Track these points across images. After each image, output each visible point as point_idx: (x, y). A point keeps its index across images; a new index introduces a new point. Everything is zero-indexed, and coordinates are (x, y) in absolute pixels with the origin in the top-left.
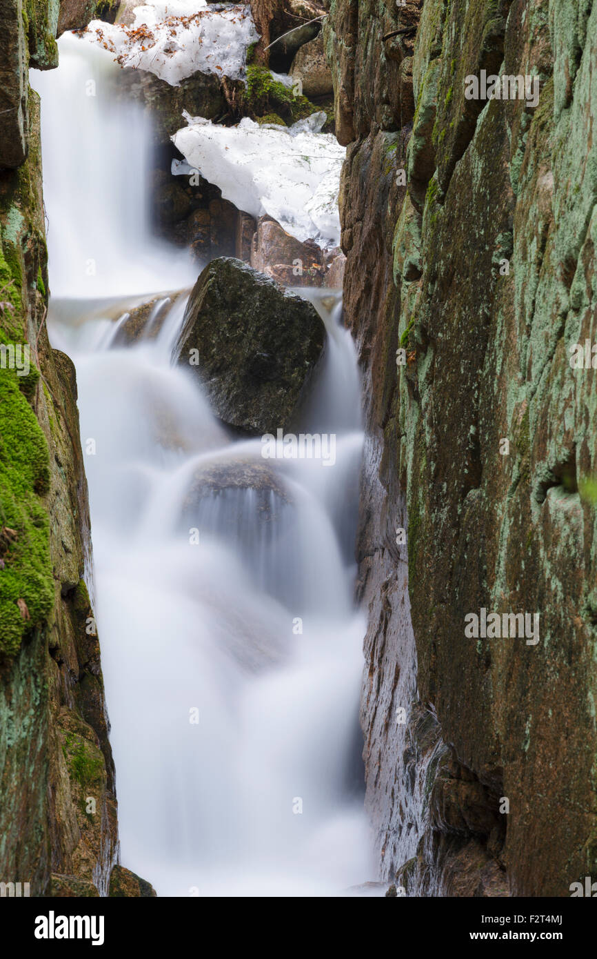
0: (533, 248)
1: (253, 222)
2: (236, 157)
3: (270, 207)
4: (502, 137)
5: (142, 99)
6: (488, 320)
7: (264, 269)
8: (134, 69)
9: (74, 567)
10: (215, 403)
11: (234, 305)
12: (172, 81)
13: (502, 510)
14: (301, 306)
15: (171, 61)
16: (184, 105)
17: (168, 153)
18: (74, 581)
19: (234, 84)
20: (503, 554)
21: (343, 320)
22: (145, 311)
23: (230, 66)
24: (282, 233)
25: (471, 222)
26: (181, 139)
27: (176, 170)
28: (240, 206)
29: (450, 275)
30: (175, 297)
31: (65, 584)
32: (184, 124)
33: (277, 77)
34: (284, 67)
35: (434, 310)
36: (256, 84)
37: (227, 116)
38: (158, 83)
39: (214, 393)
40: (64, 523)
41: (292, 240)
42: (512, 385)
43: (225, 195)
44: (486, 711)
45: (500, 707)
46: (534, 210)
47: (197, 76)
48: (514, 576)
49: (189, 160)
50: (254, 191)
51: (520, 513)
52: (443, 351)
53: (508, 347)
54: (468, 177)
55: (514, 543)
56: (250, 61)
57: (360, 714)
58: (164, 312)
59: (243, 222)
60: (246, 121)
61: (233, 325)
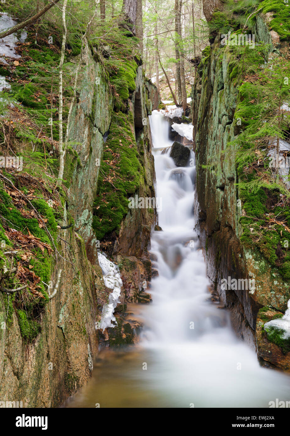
0: (210, 136)
1: (183, 137)
2: (180, 128)
3: (185, 135)
4: (207, 121)
5: (167, 121)
6: (205, 147)
7: (184, 144)
8: (166, 116)
9: (151, 184)
10: (175, 162)
11: (177, 148)
12: (172, 118)
13: (206, 174)
14: (187, 148)
15: (171, 115)
16: (173, 121)
17: (171, 128)
18: (151, 186)
19: (180, 118)
20: (206, 180)
21: (193, 150)
22: (165, 149)
23: (180, 116)
24: (187, 139)
25: (204, 133)
26: (173, 126)
27: (172, 130)
28: (181, 135)
29: (201, 141)
30: (170, 147)
31: (150, 186)
32: (173, 124)
33: (186, 117)
34: (187, 116)
35: (199, 146)
36: (183, 118)
37: (179, 122)
38: (170, 118)
39: (175, 161)
40: (150, 178)
41: (188, 140)
42: (208, 156)
43: (179, 134)
44: (204, 202)
45: (206, 201)
46: (211, 131)
47: (175, 117)
48: (208, 183)
49: (174, 129)
50: (183, 133)
51: (209, 174)
52: (201, 152)
53: (208, 151)
54: (203, 127)
55: (208, 178)
56: (182, 115)
57: (193, 205)
58: (168, 149)
59: (182, 138)
60: (182, 123)
61: (177, 151)
